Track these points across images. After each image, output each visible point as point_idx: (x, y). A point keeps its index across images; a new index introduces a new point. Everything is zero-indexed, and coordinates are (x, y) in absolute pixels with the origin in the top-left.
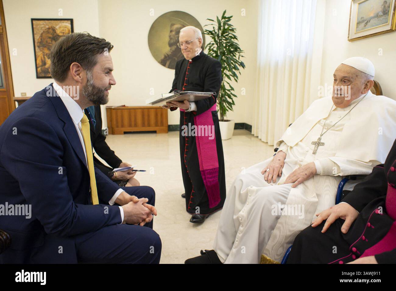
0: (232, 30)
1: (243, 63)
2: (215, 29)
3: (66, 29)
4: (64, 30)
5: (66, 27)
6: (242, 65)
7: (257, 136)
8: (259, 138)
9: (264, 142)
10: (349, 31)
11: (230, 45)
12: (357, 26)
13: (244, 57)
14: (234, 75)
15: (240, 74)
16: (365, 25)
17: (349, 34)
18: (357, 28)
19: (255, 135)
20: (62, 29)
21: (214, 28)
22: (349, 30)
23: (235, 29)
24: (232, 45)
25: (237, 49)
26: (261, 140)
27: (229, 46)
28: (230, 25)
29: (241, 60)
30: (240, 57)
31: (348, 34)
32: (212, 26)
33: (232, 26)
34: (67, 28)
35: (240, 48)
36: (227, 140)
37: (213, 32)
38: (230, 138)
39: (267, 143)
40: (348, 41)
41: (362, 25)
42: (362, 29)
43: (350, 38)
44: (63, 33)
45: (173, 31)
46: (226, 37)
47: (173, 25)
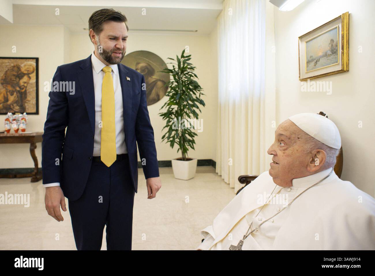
0: (192, 68)
1: (203, 101)
2: (175, 68)
3: (31, 67)
4: (29, 68)
5: (31, 66)
6: (202, 103)
7: (220, 175)
8: (223, 177)
9: (226, 183)
10: (300, 71)
11: (190, 83)
12: (307, 65)
13: (204, 95)
14: (194, 113)
15: (201, 112)
16: (315, 64)
17: (300, 74)
18: (307, 67)
19: (219, 174)
20: (27, 67)
21: (173, 66)
22: (300, 69)
23: (195, 67)
24: (192, 82)
25: (197, 87)
26: (224, 179)
27: (188, 84)
28: (189, 64)
29: (202, 98)
30: (201, 95)
31: (298, 73)
32: (171, 65)
33: (192, 64)
34: (33, 67)
35: (200, 85)
36: (189, 180)
37: (173, 71)
38: (193, 177)
39: (229, 184)
40: (300, 81)
41: (312, 64)
42: (312, 69)
43: (301, 78)
44: (28, 71)
45: (138, 70)
46: (186, 75)
47: (138, 64)
